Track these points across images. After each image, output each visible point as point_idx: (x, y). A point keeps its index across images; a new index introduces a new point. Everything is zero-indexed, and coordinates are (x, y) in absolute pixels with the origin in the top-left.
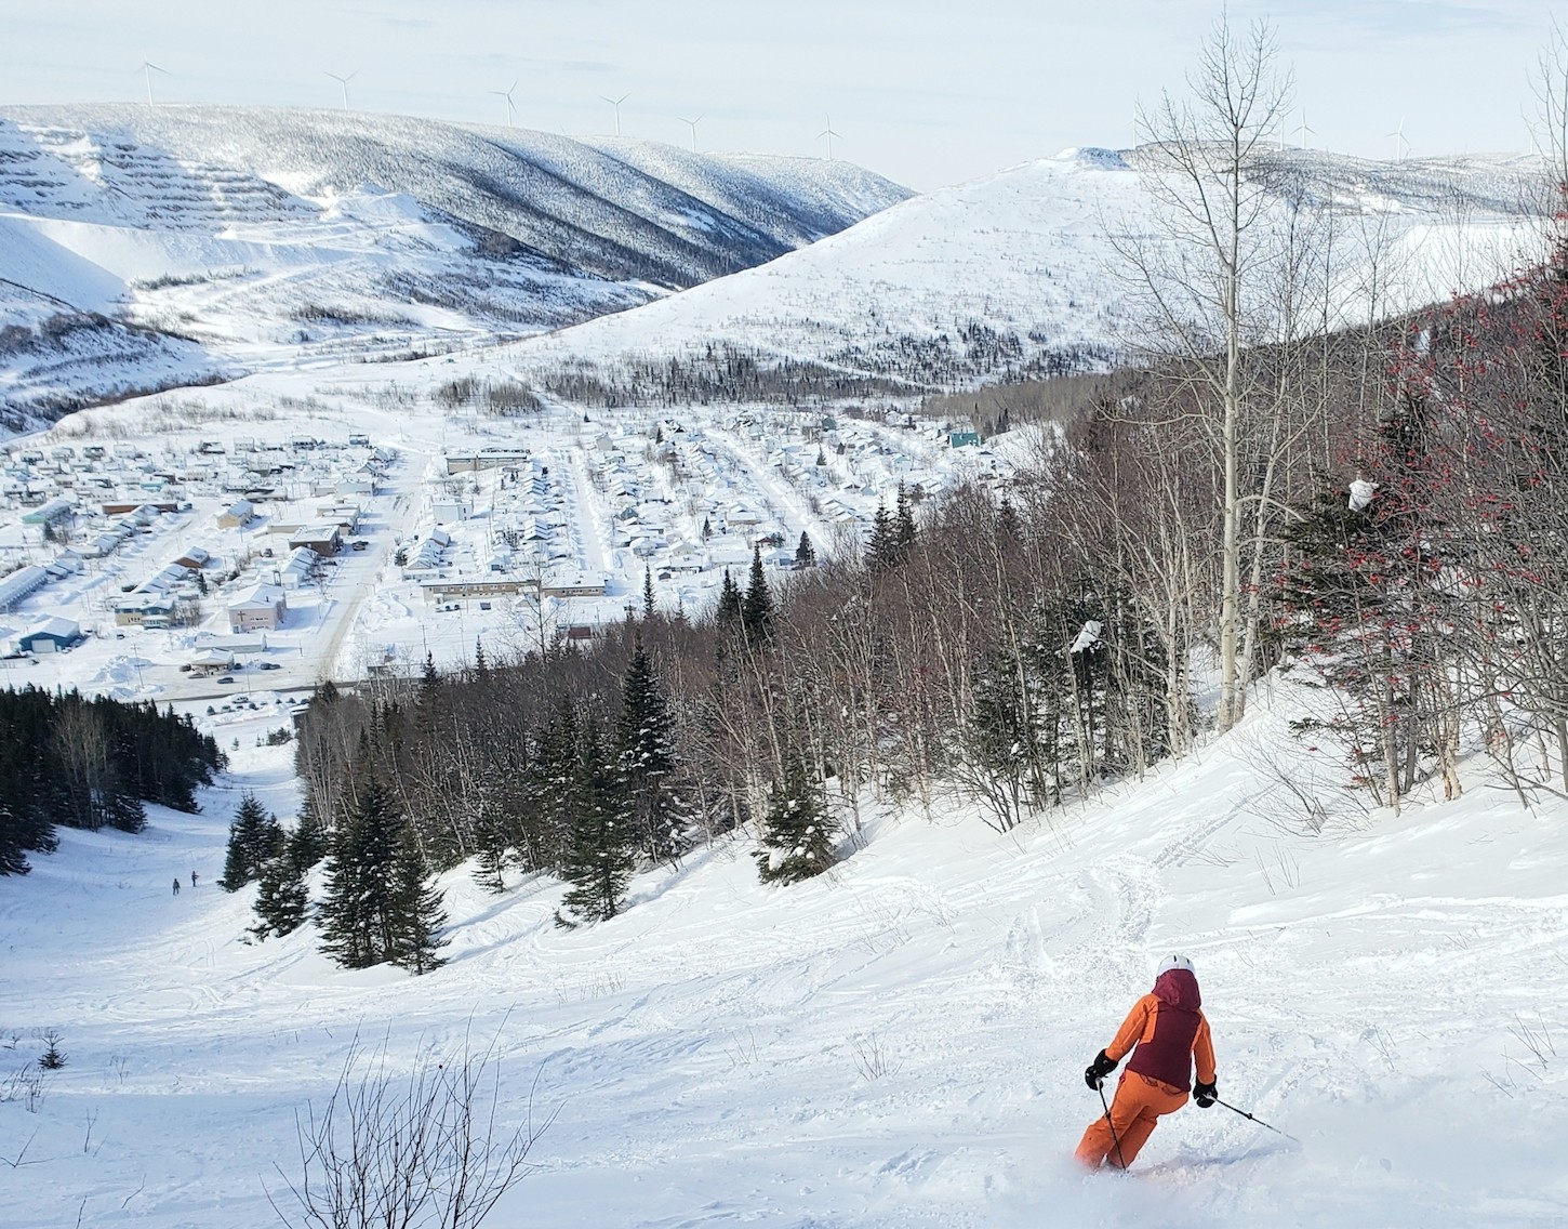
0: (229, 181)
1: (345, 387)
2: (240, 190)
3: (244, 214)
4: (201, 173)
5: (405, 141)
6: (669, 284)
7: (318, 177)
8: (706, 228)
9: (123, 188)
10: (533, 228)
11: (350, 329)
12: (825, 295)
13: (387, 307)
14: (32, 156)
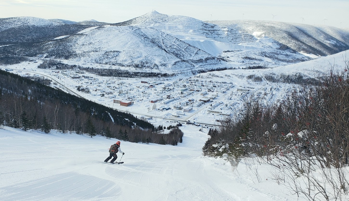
1: (235, 74)
2: (247, 36)
3: (246, 40)
4: (241, 33)
5: (279, 27)
6: (318, 55)
7: (262, 33)
8: (334, 44)
9: (229, 35)
10: (296, 43)
11: (251, 61)
13: (260, 57)
14: (219, 30)
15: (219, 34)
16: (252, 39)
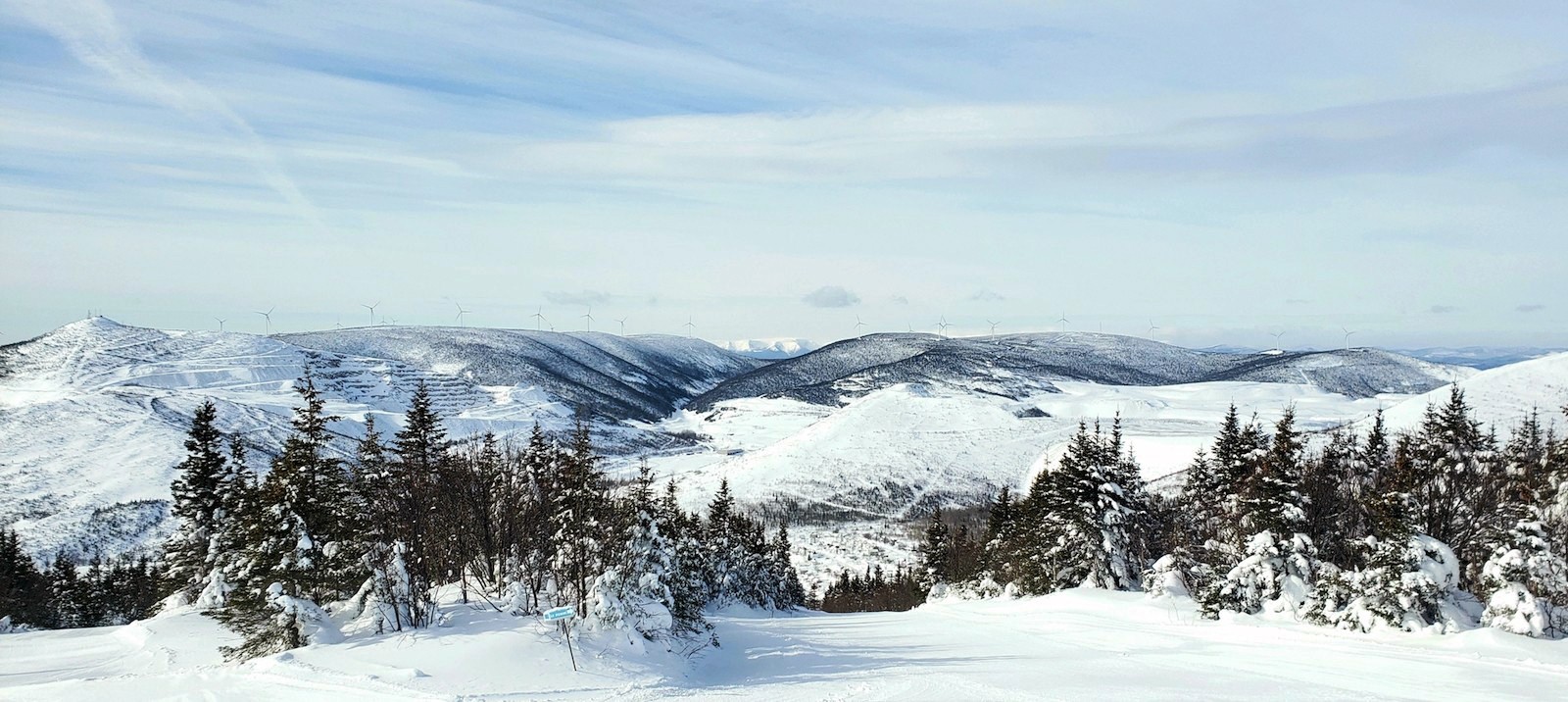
0: (447, 381)
4: (435, 377)
8: (644, 383)
9: (401, 387)
10: (575, 392)
12: (817, 467)
14: (360, 373)
15: (365, 387)
16: (471, 393)
